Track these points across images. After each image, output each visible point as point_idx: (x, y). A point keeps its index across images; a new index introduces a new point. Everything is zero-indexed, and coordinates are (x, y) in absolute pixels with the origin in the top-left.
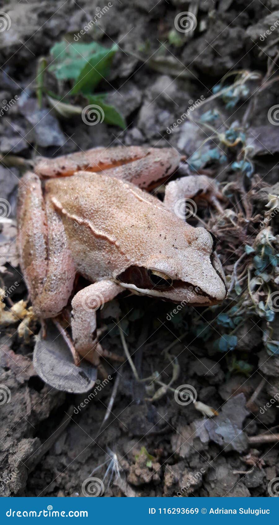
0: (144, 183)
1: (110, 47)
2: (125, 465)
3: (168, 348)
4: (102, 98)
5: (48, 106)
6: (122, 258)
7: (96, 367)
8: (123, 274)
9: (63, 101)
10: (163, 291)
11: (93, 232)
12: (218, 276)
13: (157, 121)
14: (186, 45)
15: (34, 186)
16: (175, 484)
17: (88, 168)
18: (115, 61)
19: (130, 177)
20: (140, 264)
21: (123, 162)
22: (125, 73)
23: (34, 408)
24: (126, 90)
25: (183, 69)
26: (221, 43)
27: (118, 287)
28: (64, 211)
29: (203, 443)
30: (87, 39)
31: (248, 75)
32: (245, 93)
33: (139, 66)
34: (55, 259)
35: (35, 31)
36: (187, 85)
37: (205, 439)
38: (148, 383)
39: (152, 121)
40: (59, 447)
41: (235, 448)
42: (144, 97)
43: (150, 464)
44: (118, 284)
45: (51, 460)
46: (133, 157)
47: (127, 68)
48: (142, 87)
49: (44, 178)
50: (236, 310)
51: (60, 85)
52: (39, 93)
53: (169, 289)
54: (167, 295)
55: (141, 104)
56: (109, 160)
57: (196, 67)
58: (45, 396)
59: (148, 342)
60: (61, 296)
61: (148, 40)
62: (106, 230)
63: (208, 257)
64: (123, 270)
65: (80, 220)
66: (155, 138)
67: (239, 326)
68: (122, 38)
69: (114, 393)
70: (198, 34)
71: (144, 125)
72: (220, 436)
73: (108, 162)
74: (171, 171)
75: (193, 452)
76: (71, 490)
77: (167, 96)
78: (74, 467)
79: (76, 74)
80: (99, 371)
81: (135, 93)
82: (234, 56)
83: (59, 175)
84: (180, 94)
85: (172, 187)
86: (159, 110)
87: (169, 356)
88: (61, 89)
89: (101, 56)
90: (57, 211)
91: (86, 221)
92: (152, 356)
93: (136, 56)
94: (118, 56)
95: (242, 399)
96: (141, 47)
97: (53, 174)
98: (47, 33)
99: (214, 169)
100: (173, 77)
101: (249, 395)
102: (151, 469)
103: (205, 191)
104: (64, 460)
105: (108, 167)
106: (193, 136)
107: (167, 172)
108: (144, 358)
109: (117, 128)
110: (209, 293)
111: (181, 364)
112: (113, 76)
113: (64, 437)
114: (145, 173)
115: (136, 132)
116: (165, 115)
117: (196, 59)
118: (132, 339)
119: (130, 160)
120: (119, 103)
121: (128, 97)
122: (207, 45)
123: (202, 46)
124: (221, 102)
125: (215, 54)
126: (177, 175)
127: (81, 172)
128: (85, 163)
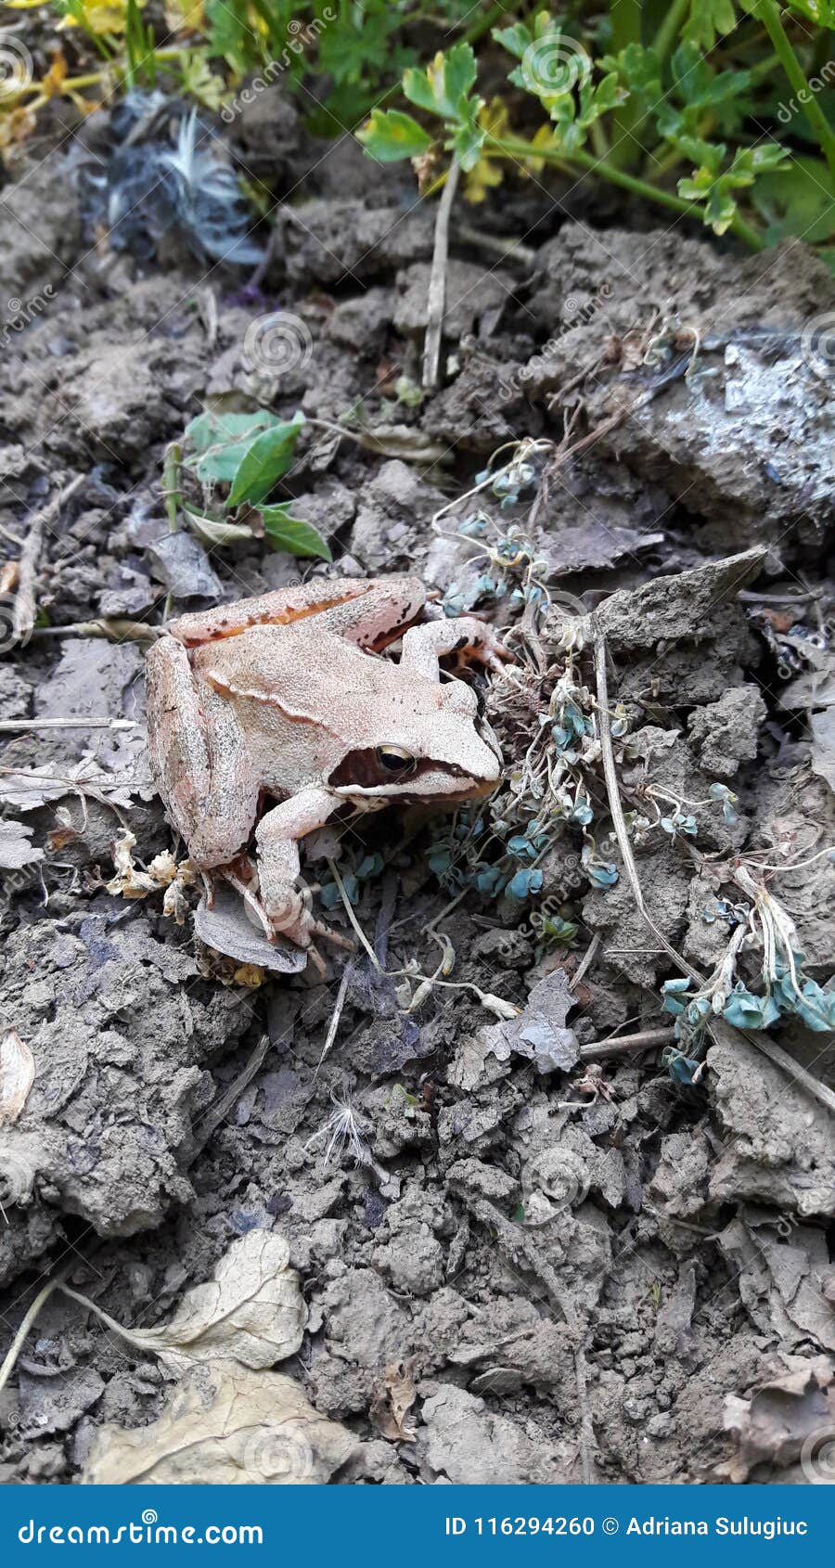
0: (367, 637)
1: (291, 417)
2: (367, 1127)
3: (433, 923)
4: (284, 508)
5: (188, 529)
6: (334, 743)
7: (303, 950)
8: (338, 770)
9: (213, 518)
10: (403, 782)
11: (285, 714)
12: (486, 747)
13: (386, 541)
14: (427, 399)
15: (174, 655)
16: (456, 1137)
17: (265, 619)
18: (300, 441)
19: (340, 629)
20: (364, 745)
21: (328, 604)
22: (321, 464)
23: (199, 1026)
24: (328, 491)
25: (423, 447)
26: (484, 394)
27: (333, 799)
28: (233, 689)
29: (501, 1063)
30: (248, 405)
31: (529, 446)
32: (528, 476)
33: (345, 449)
34: (225, 765)
35: (149, 397)
36: (436, 476)
37: (503, 1054)
38: (399, 980)
39: (377, 541)
40: (245, 1110)
41: (558, 1064)
42: (359, 500)
43: (410, 1113)
44: (331, 794)
45: (231, 1132)
46: (344, 595)
47: (323, 454)
48: (354, 485)
49: (192, 643)
50: (536, 827)
51: (206, 488)
52: (169, 505)
53: (412, 777)
54: (410, 787)
55: (356, 514)
56: (303, 603)
57: (444, 440)
58: (217, 1009)
59: (395, 918)
60: (237, 824)
61: (359, 398)
62: (306, 707)
63: (470, 722)
64: (338, 763)
65: (264, 697)
66: (384, 569)
67: (543, 851)
68: (310, 400)
69: (339, 1004)
70: (446, 381)
71: (362, 548)
72: (528, 1042)
73: (301, 607)
74: (411, 614)
75: (486, 1082)
76: (271, 1181)
77: (400, 497)
78: (274, 1139)
79: (233, 472)
80: (309, 957)
81: (342, 495)
82: (508, 414)
83: (217, 635)
84: (423, 492)
85: (414, 636)
86: (387, 522)
87: (436, 936)
88: (208, 499)
89: (274, 435)
90: (222, 691)
91: (273, 696)
92: (406, 944)
93: (338, 431)
94: (306, 432)
95: (562, 978)
96: (347, 412)
97: (207, 635)
98: (169, 398)
99: (489, 609)
100: (409, 463)
101: (571, 972)
102: (413, 1121)
103: (471, 641)
104: (256, 1131)
105: (302, 615)
106: (449, 559)
107: (404, 616)
108: (390, 948)
109: (316, 560)
110: (472, 771)
111: (457, 948)
112: (298, 468)
113: (253, 1093)
114: (367, 619)
115: (348, 562)
116: (399, 530)
117: (445, 425)
118: (366, 913)
119: (341, 600)
120: (314, 515)
121: (331, 503)
122: (462, 399)
123: (451, 403)
124: (491, 496)
125: (475, 412)
126: (421, 618)
127: (256, 628)
128: (263, 611)
